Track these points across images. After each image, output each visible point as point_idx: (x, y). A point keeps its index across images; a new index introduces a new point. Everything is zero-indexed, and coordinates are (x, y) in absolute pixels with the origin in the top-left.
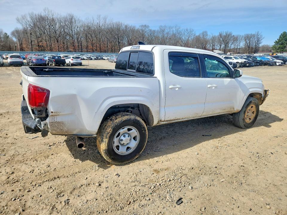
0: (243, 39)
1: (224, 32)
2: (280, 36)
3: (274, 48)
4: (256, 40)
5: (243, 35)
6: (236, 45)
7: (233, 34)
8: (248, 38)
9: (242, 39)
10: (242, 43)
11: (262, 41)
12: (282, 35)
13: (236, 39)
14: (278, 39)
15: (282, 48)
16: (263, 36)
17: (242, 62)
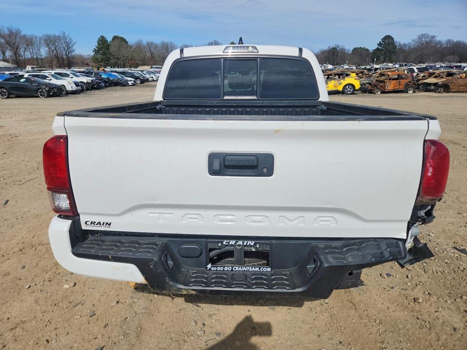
0: (42, 42)
1: (5, 27)
2: (98, 42)
3: (95, 59)
4: (64, 45)
5: (41, 35)
6: (34, 53)
7: (22, 34)
8: (49, 41)
9: (40, 43)
10: (44, 51)
11: (74, 48)
12: (100, 41)
13: (29, 42)
14: (96, 47)
15: (107, 61)
16: (74, 41)
17: (89, 81)
